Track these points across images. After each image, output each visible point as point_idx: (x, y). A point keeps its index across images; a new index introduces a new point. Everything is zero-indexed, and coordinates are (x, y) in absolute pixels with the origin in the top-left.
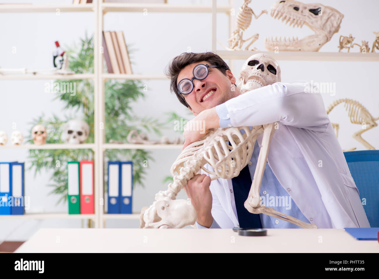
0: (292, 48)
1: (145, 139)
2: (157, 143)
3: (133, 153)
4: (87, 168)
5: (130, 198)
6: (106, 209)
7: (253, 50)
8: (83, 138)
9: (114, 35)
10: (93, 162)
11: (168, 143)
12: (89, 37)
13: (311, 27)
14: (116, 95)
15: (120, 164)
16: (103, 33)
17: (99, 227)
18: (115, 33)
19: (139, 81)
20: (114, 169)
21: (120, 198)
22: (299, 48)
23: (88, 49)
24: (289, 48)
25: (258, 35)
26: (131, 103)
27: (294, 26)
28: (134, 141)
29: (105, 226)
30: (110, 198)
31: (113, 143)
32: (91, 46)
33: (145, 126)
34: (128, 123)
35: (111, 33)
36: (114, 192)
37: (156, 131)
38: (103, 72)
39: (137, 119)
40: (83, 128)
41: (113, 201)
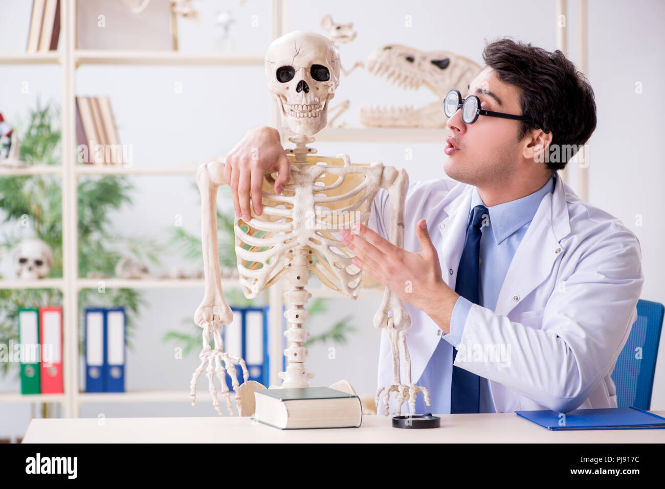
0: (404, 123)
1: (145, 270)
2: (165, 277)
3: (115, 294)
4: (51, 320)
5: (122, 368)
6: (83, 386)
7: (340, 127)
8: (44, 270)
9: (94, 102)
10: (61, 310)
11: (182, 277)
12: (43, 106)
13: (434, 90)
14: (87, 200)
15: (105, 312)
16: (77, 99)
17: (72, 417)
18: (97, 100)
19: (123, 177)
20: (95, 320)
21: (105, 368)
22: (414, 123)
23: (42, 126)
24: (399, 123)
25: (348, 102)
26: (110, 213)
27: (405, 87)
28: (127, 274)
29: (81, 415)
30: (88, 368)
31: (94, 277)
32: (46, 122)
33: (135, 251)
34: (108, 246)
35: (89, 99)
36: (95, 358)
37: (152, 258)
38: (77, 163)
39: (119, 238)
40: (43, 254)
41: (94, 373)
